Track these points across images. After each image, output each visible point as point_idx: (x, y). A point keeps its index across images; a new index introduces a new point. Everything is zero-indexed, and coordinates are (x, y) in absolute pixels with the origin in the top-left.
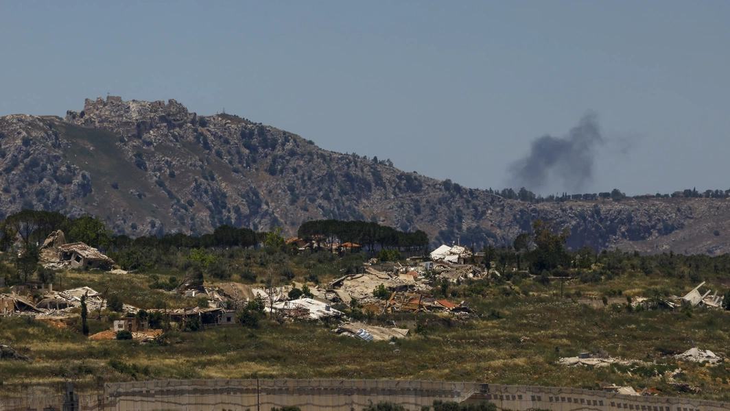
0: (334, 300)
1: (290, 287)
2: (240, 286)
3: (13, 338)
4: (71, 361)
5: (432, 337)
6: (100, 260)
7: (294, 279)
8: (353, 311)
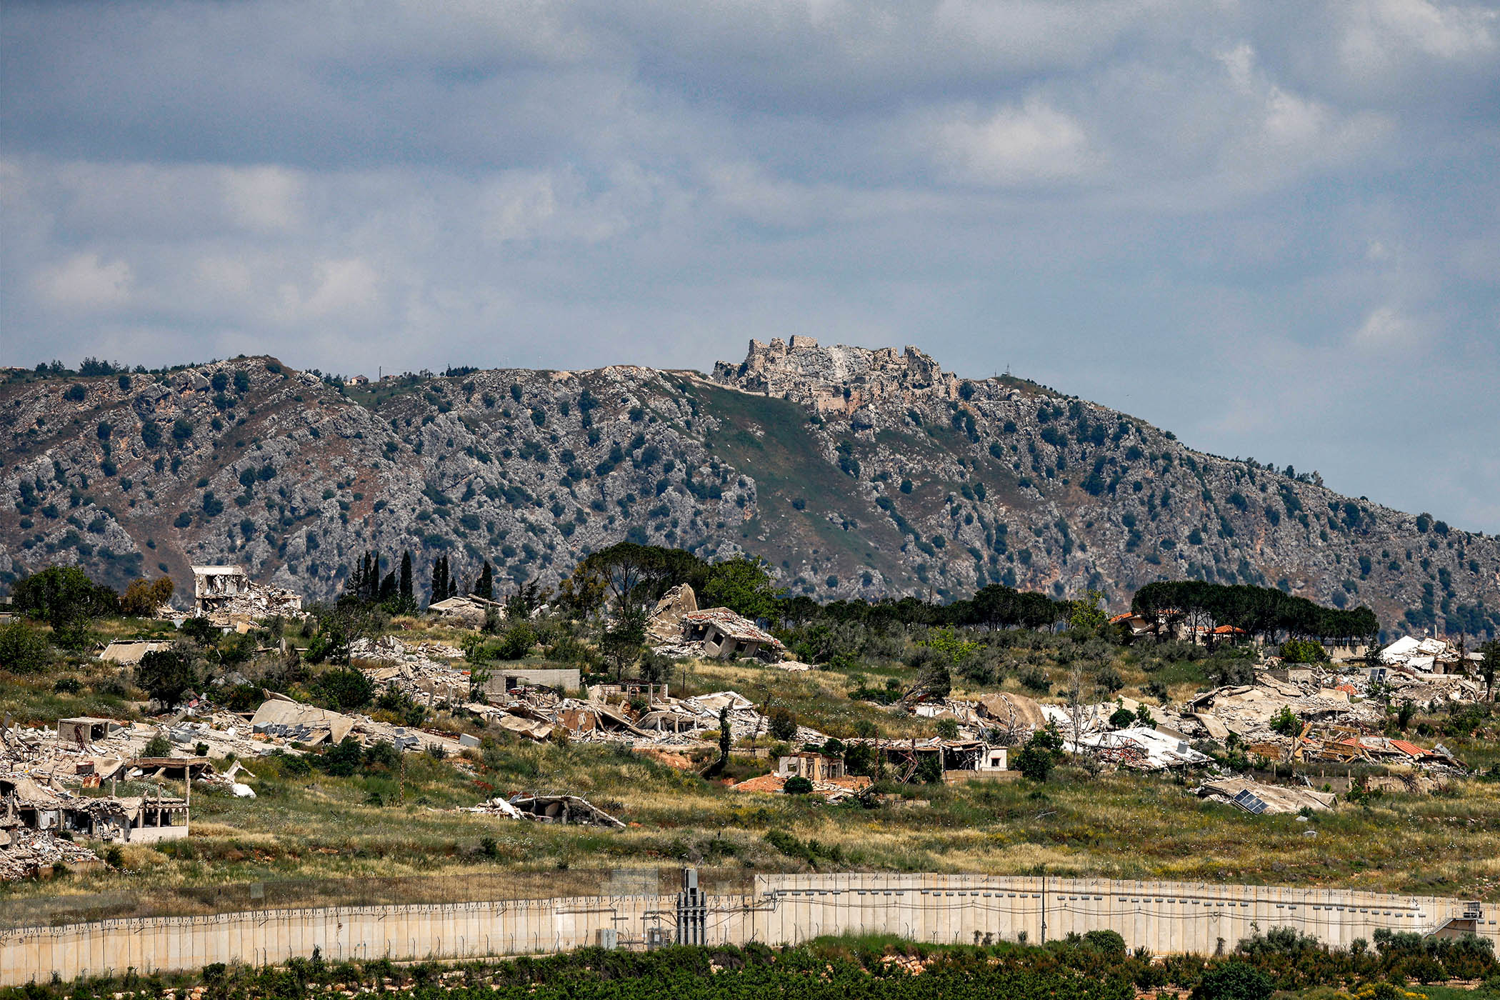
0: (1195, 734)
1: (1113, 708)
2: (1019, 701)
3: (590, 782)
4: (696, 830)
5: (1378, 810)
6: (759, 643)
7: (1120, 691)
8: (1231, 755)
